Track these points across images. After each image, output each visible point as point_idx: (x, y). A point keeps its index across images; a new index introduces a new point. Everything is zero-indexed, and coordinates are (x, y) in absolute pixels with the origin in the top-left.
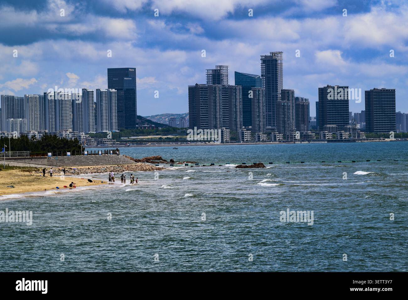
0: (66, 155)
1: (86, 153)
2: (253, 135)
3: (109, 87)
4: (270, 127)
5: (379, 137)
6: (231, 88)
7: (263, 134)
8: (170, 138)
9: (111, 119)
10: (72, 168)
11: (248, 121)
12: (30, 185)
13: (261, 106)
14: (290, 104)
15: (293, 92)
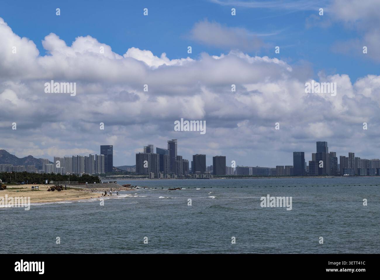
0: (93, 183)
1: (102, 182)
2: (164, 175)
3: (101, 154)
4: (171, 172)
5: (219, 177)
6: (154, 155)
7: (169, 175)
8: (128, 177)
9: (102, 168)
10: (97, 189)
11: (162, 169)
12: (85, 196)
13: (168, 163)
14: (180, 162)
15: (182, 157)
